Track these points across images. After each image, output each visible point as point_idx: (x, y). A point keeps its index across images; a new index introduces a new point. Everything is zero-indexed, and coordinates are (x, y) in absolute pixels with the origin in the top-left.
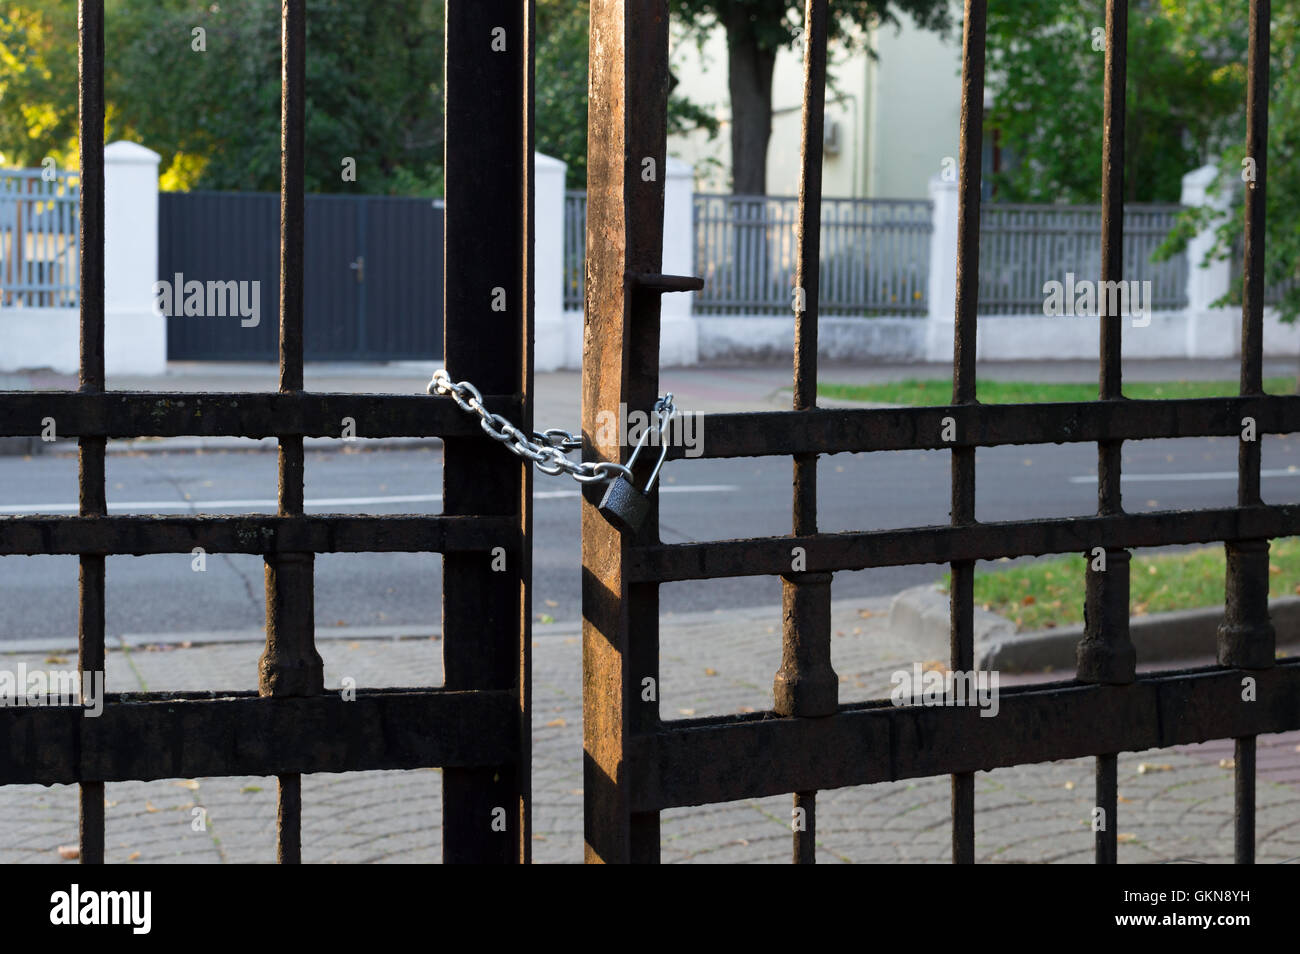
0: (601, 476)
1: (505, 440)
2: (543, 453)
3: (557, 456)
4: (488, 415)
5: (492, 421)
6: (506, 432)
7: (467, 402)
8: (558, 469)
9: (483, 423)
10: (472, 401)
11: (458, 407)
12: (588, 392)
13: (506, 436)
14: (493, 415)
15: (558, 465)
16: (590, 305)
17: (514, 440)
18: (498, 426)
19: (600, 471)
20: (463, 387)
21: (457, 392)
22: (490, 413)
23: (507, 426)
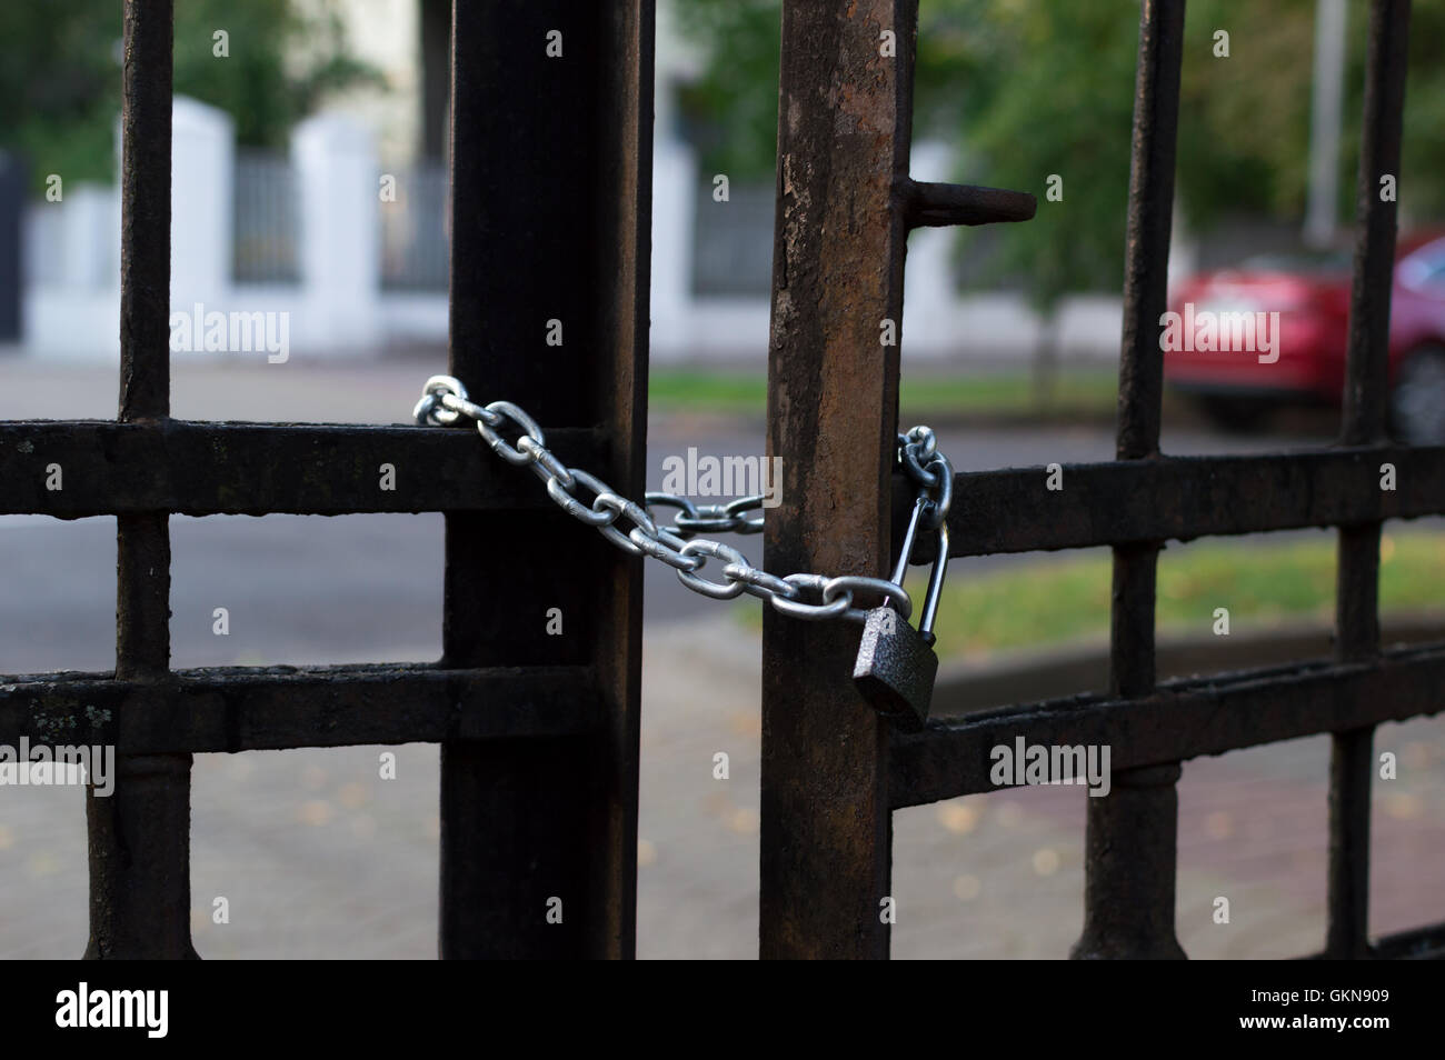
0: (842, 604)
1: (603, 523)
2: (692, 553)
3: (728, 561)
4: (561, 470)
5: (569, 483)
6: (604, 507)
7: (513, 443)
8: (732, 586)
9: (552, 486)
10: (524, 441)
11: (492, 453)
12: (784, 427)
13: (604, 516)
14: (573, 472)
15: (735, 577)
16: (790, 248)
17: (625, 523)
18: (585, 495)
19: (838, 593)
20: (499, 412)
21: (486, 422)
22: (567, 466)
23: (606, 495)
